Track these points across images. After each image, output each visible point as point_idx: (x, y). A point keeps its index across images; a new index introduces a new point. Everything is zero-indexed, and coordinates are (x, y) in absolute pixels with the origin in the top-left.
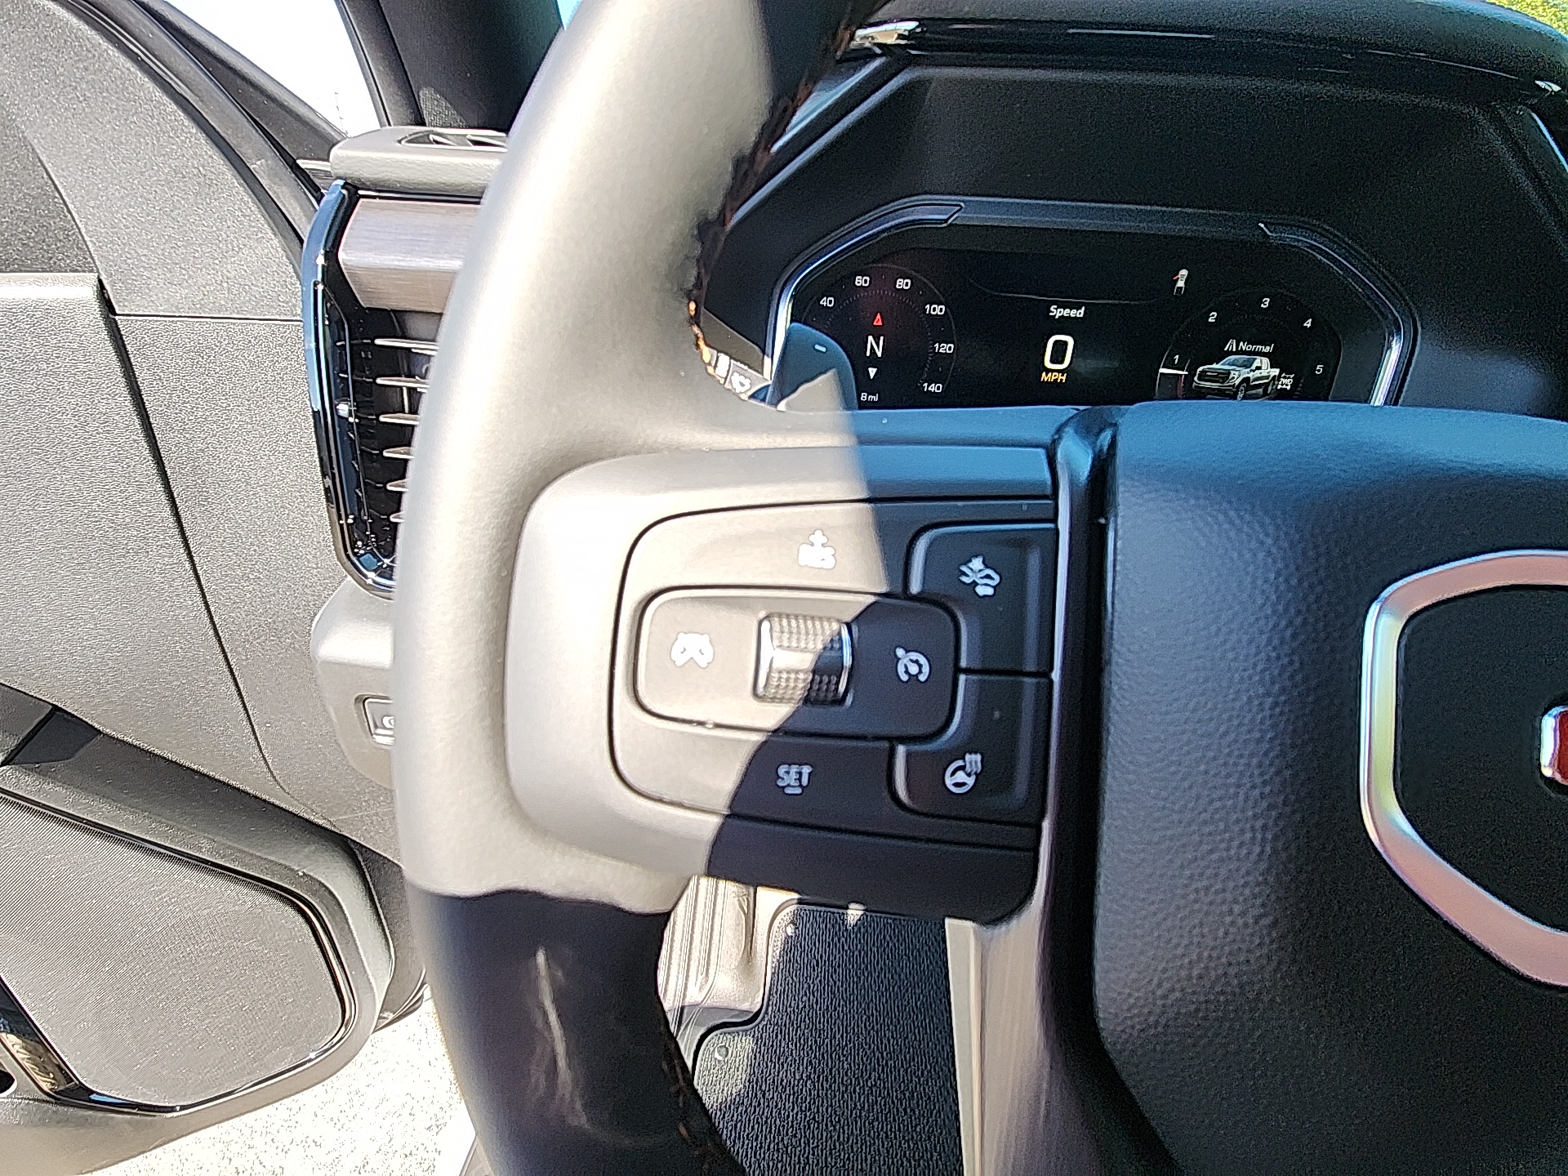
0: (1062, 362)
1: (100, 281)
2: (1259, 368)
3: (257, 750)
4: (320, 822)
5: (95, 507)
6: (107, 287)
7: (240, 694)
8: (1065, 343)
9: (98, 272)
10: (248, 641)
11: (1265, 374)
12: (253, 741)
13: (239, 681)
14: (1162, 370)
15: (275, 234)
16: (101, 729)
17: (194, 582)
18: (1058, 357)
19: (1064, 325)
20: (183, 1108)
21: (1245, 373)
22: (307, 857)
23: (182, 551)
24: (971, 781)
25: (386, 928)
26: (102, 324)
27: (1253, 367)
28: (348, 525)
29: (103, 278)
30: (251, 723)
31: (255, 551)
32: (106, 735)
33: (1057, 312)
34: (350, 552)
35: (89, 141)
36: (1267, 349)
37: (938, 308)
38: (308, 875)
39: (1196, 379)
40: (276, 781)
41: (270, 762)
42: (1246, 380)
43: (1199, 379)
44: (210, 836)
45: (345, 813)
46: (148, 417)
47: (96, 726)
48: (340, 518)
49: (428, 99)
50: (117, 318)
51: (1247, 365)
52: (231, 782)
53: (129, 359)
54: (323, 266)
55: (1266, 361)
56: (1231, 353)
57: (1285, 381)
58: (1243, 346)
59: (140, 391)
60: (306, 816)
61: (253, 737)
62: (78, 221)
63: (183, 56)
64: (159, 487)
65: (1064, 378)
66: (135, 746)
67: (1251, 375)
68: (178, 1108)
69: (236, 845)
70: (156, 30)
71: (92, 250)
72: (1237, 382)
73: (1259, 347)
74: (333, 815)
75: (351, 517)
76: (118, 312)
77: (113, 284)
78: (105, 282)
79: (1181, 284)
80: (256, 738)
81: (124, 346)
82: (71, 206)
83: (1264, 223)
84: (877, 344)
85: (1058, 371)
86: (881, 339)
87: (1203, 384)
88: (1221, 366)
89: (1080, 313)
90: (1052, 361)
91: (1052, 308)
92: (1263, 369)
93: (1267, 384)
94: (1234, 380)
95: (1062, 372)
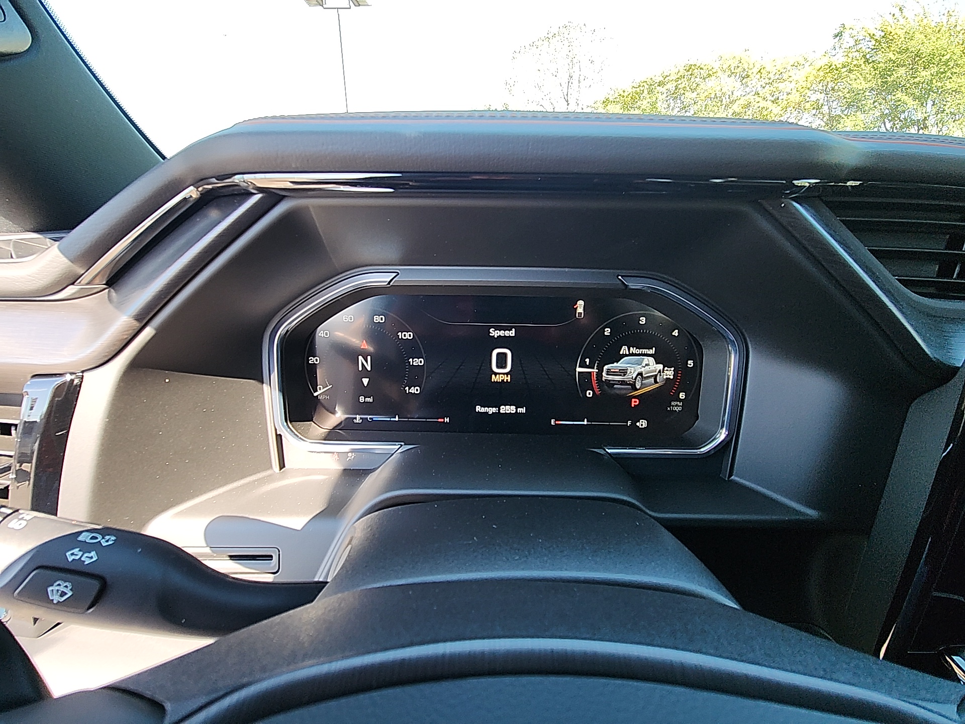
0: (505, 367)
2: (647, 365)
8: (505, 354)
11: (652, 368)
14: (579, 369)
18: (501, 364)
19: (502, 342)
21: (638, 369)
27: (644, 364)
33: (495, 333)
36: (651, 351)
37: (407, 334)
39: (604, 374)
42: (640, 374)
43: (607, 374)
51: (639, 362)
55: (651, 360)
56: (626, 355)
57: (668, 372)
58: (634, 350)
65: (509, 378)
67: (643, 370)
72: (634, 376)
73: (645, 351)
79: (580, 310)
83: (622, 276)
84: (367, 361)
85: (504, 374)
86: (369, 358)
87: (610, 378)
88: (620, 365)
89: (512, 333)
90: (498, 367)
91: (491, 330)
92: (651, 366)
93: (656, 376)
94: (633, 372)
95: (507, 374)
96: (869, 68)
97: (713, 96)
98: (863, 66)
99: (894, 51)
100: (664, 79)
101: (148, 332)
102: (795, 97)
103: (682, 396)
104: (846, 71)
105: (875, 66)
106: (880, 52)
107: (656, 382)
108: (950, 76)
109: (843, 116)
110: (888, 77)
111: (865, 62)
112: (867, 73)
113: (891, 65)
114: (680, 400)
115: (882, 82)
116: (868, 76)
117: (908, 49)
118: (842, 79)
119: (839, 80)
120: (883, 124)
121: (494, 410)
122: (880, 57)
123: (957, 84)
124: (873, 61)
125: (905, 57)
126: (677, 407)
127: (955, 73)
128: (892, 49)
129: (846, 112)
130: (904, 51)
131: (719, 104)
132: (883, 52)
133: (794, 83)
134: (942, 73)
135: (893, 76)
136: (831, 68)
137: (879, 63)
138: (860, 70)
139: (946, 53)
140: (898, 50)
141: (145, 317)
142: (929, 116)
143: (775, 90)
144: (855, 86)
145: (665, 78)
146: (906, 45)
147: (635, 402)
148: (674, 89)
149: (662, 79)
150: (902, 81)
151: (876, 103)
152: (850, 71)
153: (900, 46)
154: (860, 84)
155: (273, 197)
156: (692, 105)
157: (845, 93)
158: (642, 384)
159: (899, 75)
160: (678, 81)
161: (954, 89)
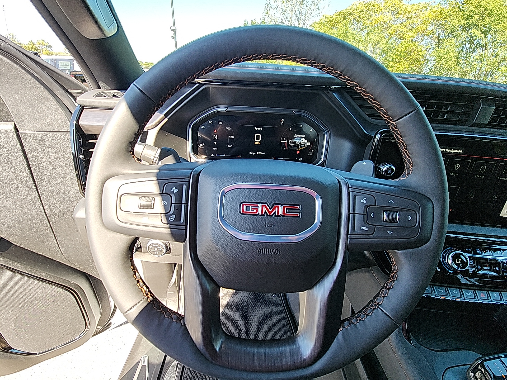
0: (259, 140)
1: (15, 124)
2: (302, 140)
3: (58, 248)
4: (78, 269)
5: (13, 182)
6: (17, 125)
7: (53, 232)
8: (259, 136)
9: (14, 121)
10: (56, 217)
11: (304, 141)
12: (57, 245)
13: (53, 229)
14: (281, 141)
15: (62, 110)
16: (14, 243)
17: (40, 201)
18: (258, 139)
19: (258, 132)
20: (39, 354)
21: (300, 142)
22: (74, 278)
23: (36, 193)
24: (173, 219)
25: (99, 300)
26: (15, 135)
27: (301, 140)
28: (83, 185)
29: (15, 123)
30: (56, 240)
31: (58, 192)
32: (15, 245)
33: (256, 129)
34: (83, 191)
35: (12, 89)
36: (304, 136)
37: (229, 128)
38: (74, 283)
39: (289, 143)
40: (64, 257)
41: (62, 251)
42: (300, 143)
43: (290, 143)
44: (45, 272)
45: (85, 266)
46: (27, 158)
47: (12, 242)
48: (81, 183)
49: (101, 84)
50: (19, 133)
51: (300, 140)
52: (51, 258)
53: (22, 143)
54: (75, 124)
55: (304, 139)
56: (296, 137)
57: (309, 143)
58: (298, 136)
59: (25, 151)
60: (73, 267)
61: (57, 244)
62: (9, 109)
63: (36, 67)
64: (30, 176)
65: (260, 143)
66: (23, 248)
67: (301, 142)
68: (38, 354)
69: (53, 275)
70: (29, 61)
71: (13, 116)
72: (298, 144)
73: (302, 136)
74: (82, 266)
75: (84, 182)
76: (19, 131)
77: (18, 124)
78: (16, 124)
79: (282, 122)
80: (58, 245)
81: (21, 140)
82: (7, 105)
83: (294, 111)
84: (216, 136)
85: (258, 142)
86: (217, 135)
87: (291, 144)
88: (294, 140)
89: (261, 129)
90: (257, 140)
91: (255, 128)
92: (303, 141)
93: (305, 144)
94: (298, 143)
95: (259, 142)
96: (461, 14)
97: (378, 23)
98: (458, 13)
99: (474, 6)
100: (353, 12)
101: (166, 119)
102: (422, 27)
103: (313, 150)
104: (449, 14)
105: (464, 13)
106: (467, 6)
107: (305, 146)
108: (501, 22)
109: (445, 40)
110: (470, 20)
111: (459, 10)
112: (460, 17)
113: (472, 14)
114: (312, 152)
115: (467, 22)
116: (460, 18)
117: (481, 5)
118: (447, 19)
119: (445, 19)
120: (465, 45)
121: (255, 153)
122: (467, 8)
123: (504, 27)
124: (463, 10)
125: (480, 10)
126: (311, 154)
127: (503, 21)
128: (473, 5)
129: (447, 38)
130: (479, 6)
131: (381, 29)
132: (468, 6)
133: (421, 19)
134: (497, 20)
135: (472, 19)
136: (441, 12)
137: (466, 12)
138: (456, 14)
139: (499, 10)
140: (476, 6)
141: (166, 115)
142: (488, 43)
143: (411, 22)
144: (453, 23)
145: (354, 10)
146: (481, 3)
147: (298, 152)
148: (358, 18)
149: (352, 11)
150: (477, 23)
151: (463, 34)
152: (451, 15)
153: (477, 3)
154: (456, 23)
155: (201, 85)
156: (367, 28)
157: (448, 27)
158: (301, 146)
159: (476, 19)
160: (360, 13)
161: (502, 30)
